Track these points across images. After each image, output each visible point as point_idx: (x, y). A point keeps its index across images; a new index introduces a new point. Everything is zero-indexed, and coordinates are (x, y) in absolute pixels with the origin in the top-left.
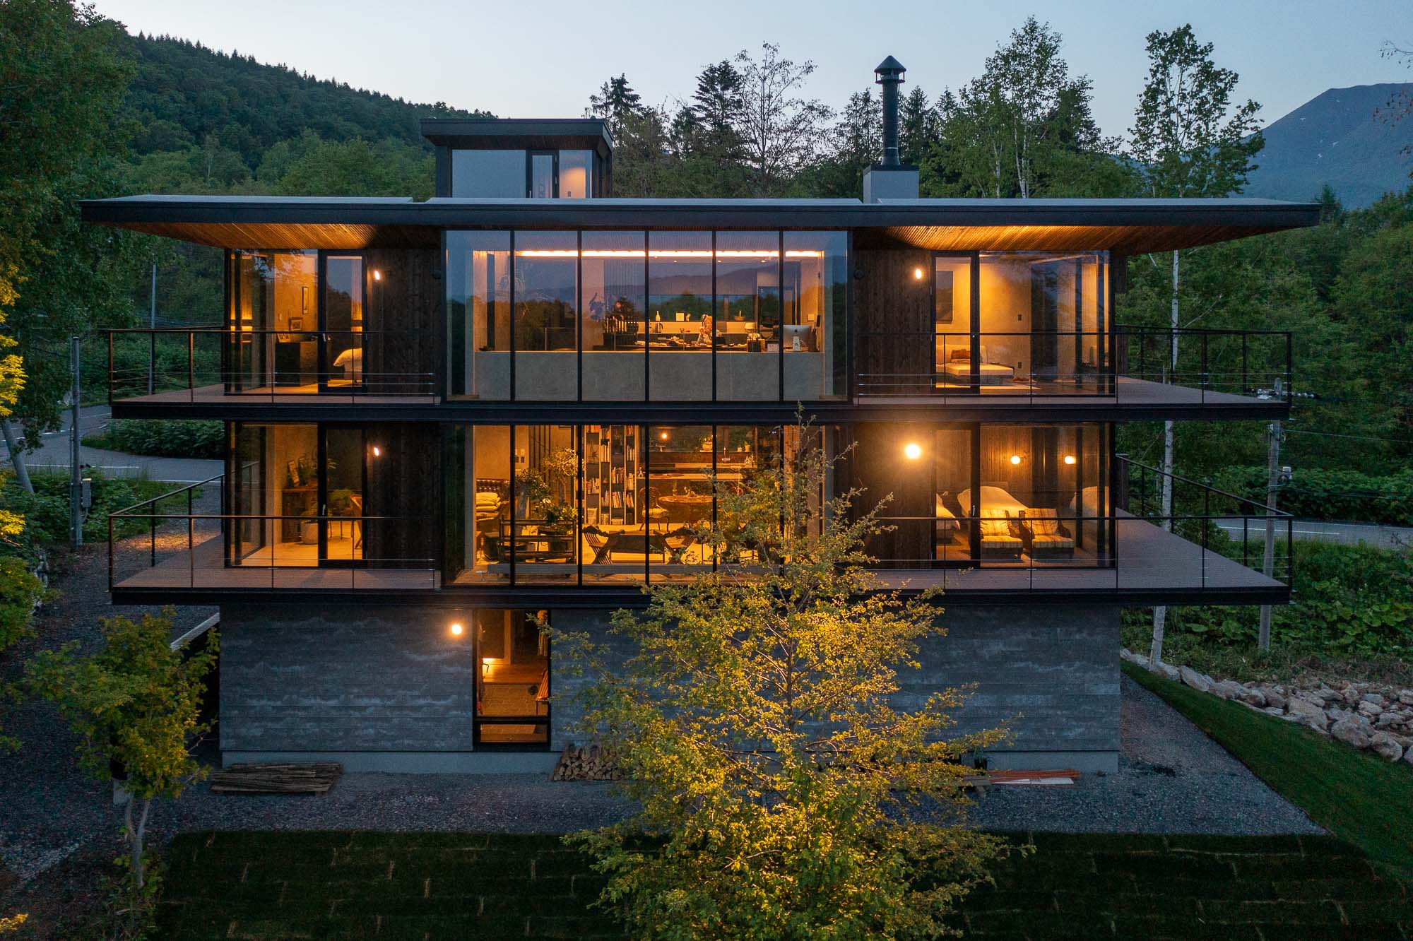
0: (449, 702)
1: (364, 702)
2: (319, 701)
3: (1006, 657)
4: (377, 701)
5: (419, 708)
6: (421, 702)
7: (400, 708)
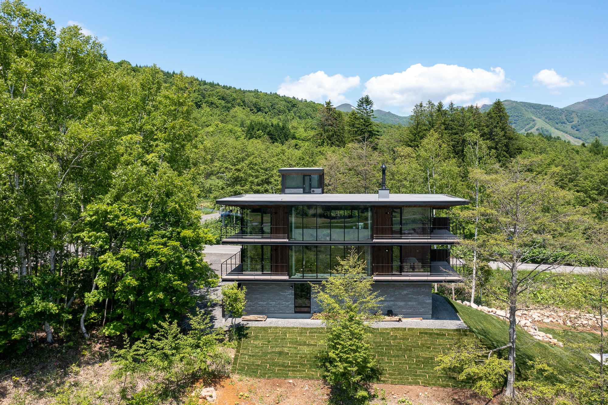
0: (289, 303)
1: (272, 303)
2: (262, 303)
3: (407, 294)
4: (274, 303)
5: (283, 304)
6: (283, 303)
7: (279, 304)
